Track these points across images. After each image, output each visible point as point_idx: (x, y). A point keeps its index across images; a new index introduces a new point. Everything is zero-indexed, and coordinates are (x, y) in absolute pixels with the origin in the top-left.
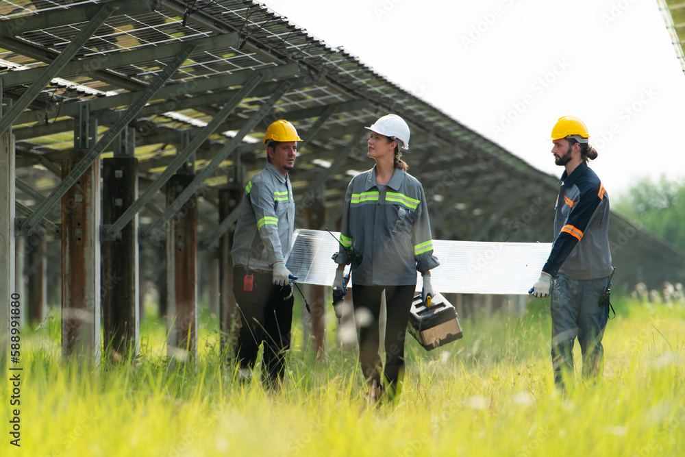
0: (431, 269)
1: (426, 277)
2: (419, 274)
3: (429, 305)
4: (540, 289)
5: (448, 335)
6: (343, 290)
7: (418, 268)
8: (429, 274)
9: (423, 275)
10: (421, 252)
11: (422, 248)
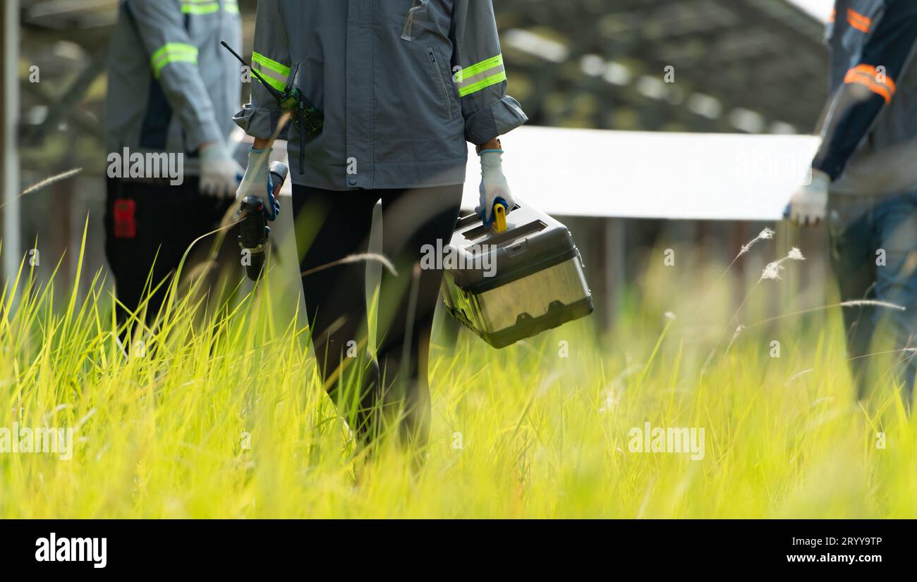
0: (505, 131)
1: (490, 155)
2: (471, 147)
3: (500, 229)
4: (806, 206)
5: (551, 305)
6: (268, 206)
7: (468, 135)
8: (496, 147)
9: (480, 150)
10: (474, 88)
11: (477, 78)
